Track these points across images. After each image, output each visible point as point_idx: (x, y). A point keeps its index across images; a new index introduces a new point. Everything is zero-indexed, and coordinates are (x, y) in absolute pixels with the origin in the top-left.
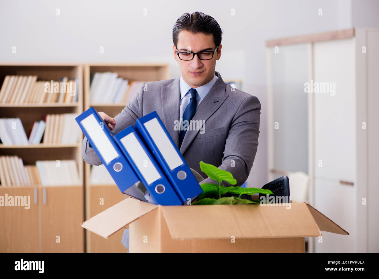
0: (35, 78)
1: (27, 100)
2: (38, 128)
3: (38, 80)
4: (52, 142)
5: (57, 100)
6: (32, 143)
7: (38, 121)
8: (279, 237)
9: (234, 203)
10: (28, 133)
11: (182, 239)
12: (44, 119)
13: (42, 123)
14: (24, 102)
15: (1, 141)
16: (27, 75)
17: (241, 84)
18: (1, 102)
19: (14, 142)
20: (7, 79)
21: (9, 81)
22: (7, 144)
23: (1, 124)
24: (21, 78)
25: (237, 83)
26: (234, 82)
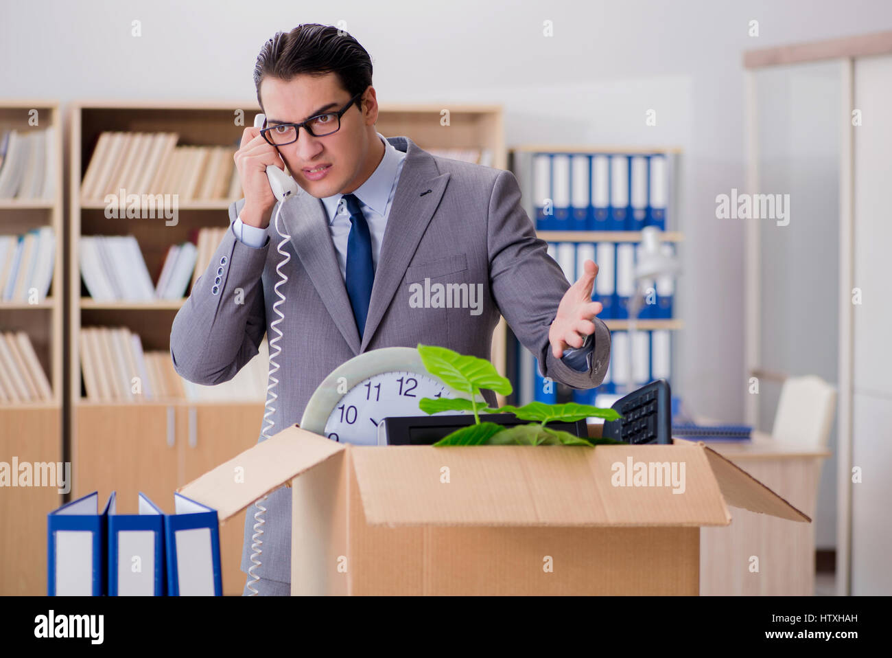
0: (172, 139)
1: (153, 193)
2: (180, 261)
5: (226, 193)
6: (163, 297)
7: (180, 243)
8: (628, 526)
9: (541, 441)
10: (155, 273)
11: (392, 526)
12: (194, 239)
13: (188, 249)
15: (85, 292)
16: (154, 131)
17: (678, 158)
18: (90, 196)
19: (120, 296)
20: (105, 140)
21: (109, 144)
22: (103, 298)
23: (88, 251)
24: (138, 138)
25: (670, 157)
26: (661, 152)
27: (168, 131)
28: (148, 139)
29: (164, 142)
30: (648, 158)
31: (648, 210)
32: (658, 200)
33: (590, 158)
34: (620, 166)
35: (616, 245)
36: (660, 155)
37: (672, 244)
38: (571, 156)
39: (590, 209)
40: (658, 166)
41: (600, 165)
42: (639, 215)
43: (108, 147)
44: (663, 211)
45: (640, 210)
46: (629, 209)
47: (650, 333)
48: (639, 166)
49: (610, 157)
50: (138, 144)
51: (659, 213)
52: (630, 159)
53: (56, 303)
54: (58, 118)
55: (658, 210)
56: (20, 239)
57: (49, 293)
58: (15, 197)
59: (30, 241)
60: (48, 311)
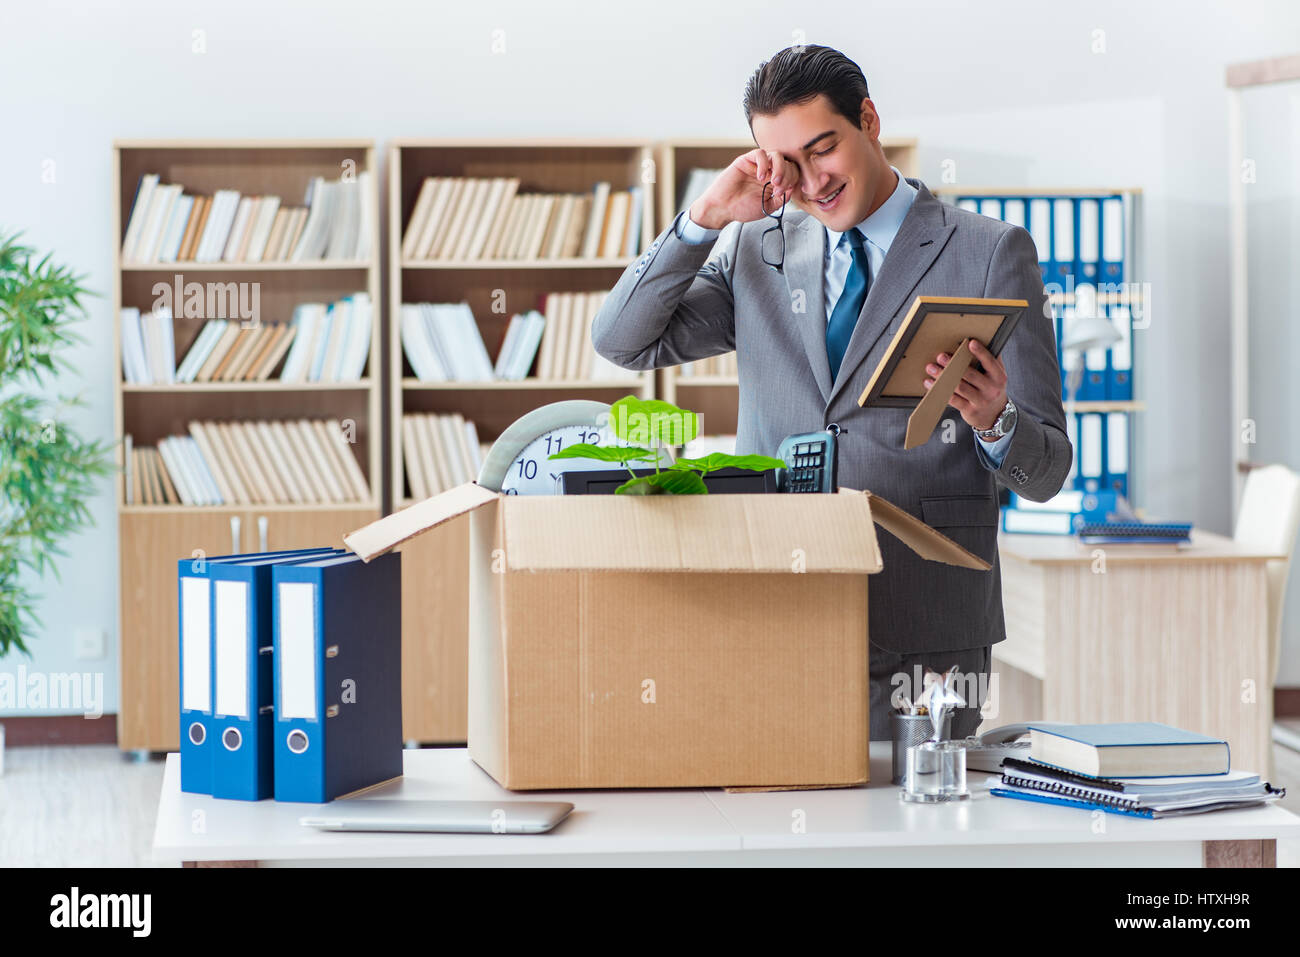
0: (513, 185)
1: (489, 251)
2: (524, 332)
3: (521, 191)
4: (564, 375)
5: (578, 252)
6: (504, 375)
7: (523, 311)
10: (494, 349)
12: (541, 309)
13: (534, 318)
14: (481, 256)
15: (408, 371)
16: (490, 176)
17: (1137, 199)
18: (413, 256)
19: (451, 378)
20: (430, 185)
21: (437, 192)
22: (431, 375)
23: (411, 321)
24: (471, 184)
25: (1127, 198)
26: (1117, 193)
27: (507, 176)
28: (484, 185)
29: (503, 189)
30: (1099, 201)
31: (1100, 264)
32: (1112, 254)
33: (1026, 201)
34: (1064, 210)
36: (1117, 197)
38: (1003, 200)
40: (1112, 209)
41: (1039, 210)
42: (1090, 271)
43: (435, 195)
44: (1120, 265)
45: (1090, 264)
46: (1076, 265)
47: (1104, 417)
48: (1088, 210)
49: (1053, 200)
50: (472, 189)
51: (1114, 268)
52: (1076, 202)
53: (374, 384)
54: (373, 159)
55: (1112, 264)
56: (330, 307)
57: (365, 373)
58: (324, 256)
59: (342, 309)
60: (364, 393)
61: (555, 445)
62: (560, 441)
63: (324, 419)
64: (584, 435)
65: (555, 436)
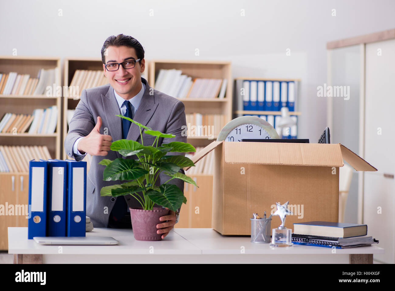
16: (96, 70)
17: (299, 83)
20: (77, 73)
24: (90, 73)
25: (296, 83)
26: (293, 81)
27: (101, 70)
28: (94, 73)
29: (100, 74)
30: (288, 83)
31: (288, 102)
32: (291, 99)
33: (265, 82)
34: (277, 85)
35: (275, 116)
36: (293, 82)
37: (297, 116)
38: (258, 81)
39: (265, 102)
40: (291, 85)
41: (269, 85)
42: (284, 105)
43: (79, 75)
44: (293, 103)
45: (284, 103)
46: (280, 103)
48: (284, 85)
49: (273, 82)
51: (292, 104)
52: (280, 83)
53: (58, 135)
54: (60, 64)
55: (291, 103)
56: (45, 110)
57: (55, 131)
58: (43, 93)
59: (49, 111)
60: (54, 138)
61: (239, 131)
62: (240, 130)
63: (42, 146)
64: (247, 127)
65: (238, 128)
